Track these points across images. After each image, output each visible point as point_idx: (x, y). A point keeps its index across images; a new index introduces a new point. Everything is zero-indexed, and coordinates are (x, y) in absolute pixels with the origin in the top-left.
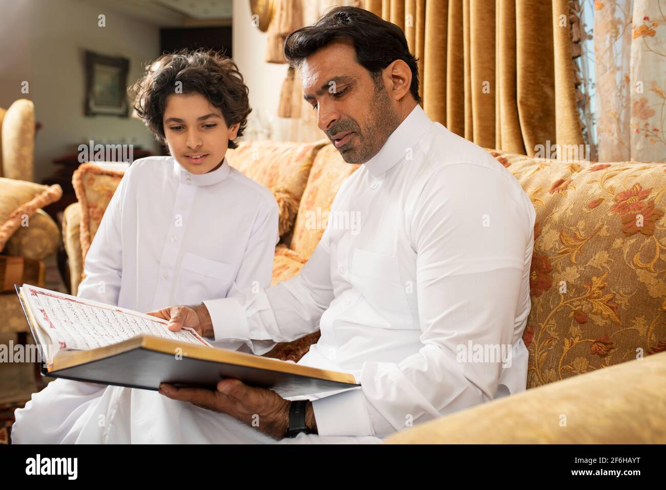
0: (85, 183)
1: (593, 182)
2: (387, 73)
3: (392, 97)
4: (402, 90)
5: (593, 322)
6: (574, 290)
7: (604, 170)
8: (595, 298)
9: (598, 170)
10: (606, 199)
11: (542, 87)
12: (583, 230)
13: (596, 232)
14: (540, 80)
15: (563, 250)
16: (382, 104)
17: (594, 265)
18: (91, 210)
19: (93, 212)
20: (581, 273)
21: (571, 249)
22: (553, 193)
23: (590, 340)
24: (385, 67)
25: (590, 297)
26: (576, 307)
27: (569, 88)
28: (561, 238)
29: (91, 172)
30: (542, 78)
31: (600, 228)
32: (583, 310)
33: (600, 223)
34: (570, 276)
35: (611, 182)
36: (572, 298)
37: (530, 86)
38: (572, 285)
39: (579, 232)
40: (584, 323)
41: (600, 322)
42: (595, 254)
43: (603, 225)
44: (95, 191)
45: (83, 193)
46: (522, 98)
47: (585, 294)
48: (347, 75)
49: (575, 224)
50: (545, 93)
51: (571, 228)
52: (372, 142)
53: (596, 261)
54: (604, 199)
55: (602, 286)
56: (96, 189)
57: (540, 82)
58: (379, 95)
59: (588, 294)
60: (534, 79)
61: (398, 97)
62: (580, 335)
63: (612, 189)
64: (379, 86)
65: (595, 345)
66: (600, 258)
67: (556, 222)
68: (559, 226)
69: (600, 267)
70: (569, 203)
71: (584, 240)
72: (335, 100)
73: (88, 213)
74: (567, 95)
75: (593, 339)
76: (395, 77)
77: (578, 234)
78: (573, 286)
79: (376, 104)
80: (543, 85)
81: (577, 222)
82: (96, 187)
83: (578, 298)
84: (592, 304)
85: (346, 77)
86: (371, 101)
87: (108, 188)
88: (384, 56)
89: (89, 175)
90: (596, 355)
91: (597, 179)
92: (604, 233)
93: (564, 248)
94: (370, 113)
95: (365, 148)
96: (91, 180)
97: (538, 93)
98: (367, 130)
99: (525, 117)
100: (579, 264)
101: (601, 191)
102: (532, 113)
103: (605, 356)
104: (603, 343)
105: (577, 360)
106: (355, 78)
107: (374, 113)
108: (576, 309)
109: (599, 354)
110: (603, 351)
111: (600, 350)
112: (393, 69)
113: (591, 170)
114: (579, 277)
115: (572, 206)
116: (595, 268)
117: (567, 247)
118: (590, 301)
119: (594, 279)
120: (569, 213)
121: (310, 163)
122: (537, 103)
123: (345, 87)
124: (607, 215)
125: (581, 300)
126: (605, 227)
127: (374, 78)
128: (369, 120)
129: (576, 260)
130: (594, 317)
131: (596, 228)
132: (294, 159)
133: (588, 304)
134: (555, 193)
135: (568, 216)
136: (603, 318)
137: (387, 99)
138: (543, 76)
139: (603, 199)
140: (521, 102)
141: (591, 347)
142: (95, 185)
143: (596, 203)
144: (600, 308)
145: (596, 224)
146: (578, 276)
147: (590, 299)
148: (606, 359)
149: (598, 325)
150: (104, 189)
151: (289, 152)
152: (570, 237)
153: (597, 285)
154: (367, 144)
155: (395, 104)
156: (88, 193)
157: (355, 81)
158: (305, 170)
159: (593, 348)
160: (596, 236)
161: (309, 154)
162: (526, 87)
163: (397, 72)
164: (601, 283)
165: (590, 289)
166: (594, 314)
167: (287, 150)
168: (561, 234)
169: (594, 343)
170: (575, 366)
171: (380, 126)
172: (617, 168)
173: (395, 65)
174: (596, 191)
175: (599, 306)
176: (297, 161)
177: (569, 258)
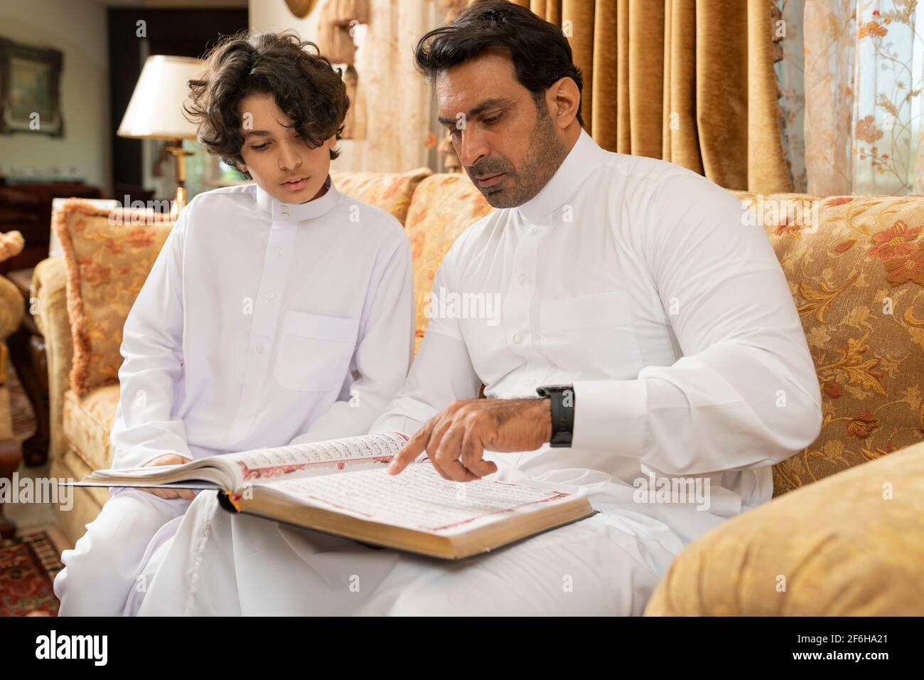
0: (72, 228)
1: (837, 219)
2: (551, 93)
3: (557, 124)
4: (568, 116)
5: (850, 395)
6: (824, 356)
7: (846, 205)
8: (853, 365)
9: (838, 204)
10: (859, 240)
11: (728, 100)
12: (830, 280)
13: (850, 282)
14: (725, 90)
15: (805, 307)
16: (545, 134)
17: (850, 324)
18: (83, 266)
19: (85, 269)
20: (832, 334)
21: (816, 305)
22: (780, 235)
23: (845, 418)
24: (550, 86)
25: (845, 364)
26: (826, 377)
27: (770, 101)
28: (800, 292)
29: (81, 212)
30: (728, 88)
31: (855, 278)
32: (837, 381)
33: (854, 272)
34: (817, 338)
35: (861, 220)
36: (822, 366)
37: (714, 98)
38: (821, 349)
39: (826, 284)
40: (838, 396)
41: (859, 395)
42: (851, 310)
43: (859, 273)
44: (87, 240)
45: (69, 243)
46: (704, 114)
47: (839, 361)
48: (504, 97)
49: (819, 273)
50: (731, 108)
51: (813, 278)
52: (531, 182)
53: (853, 319)
54: (856, 241)
55: (862, 349)
56: (89, 236)
57: (726, 93)
58: (542, 122)
59: (843, 361)
60: (719, 89)
61: (564, 125)
62: (832, 412)
63: (864, 228)
64: (542, 111)
65: (853, 425)
66: (857, 315)
67: (791, 271)
68: (795, 277)
69: (858, 326)
70: (805, 247)
71: (833, 293)
72: (485, 128)
73: (79, 271)
74: (767, 111)
75: (849, 417)
76: (559, 99)
77: (824, 285)
78: (822, 351)
79: (538, 134)
80: (729, 97)
81: (822, 270)
82: (89, 233)
83: (829, 366)
84: (848, 372)
85: (503, 99)
86: (531, 133)
87: (106, 236)
88: (549, 73)
89: (78, 217)
90: (854, 437)
91: (841, 216)
92: (861, 282)
93: (806, 304)
94: (529, 148)
95: (521, 190)
96: (81, 224)
97: (723, 108)
98: (525, 168)
99: (707, 139)
100: (828, 324)
101: (849, 231)
102: (715, 134)
103: (866, 437)
104: (863, 421)
105: (830, 443)
106: (514, 101)
107: (534, 147)
108: (828, 380)
109: (857, 435)
110: (863, 430)
111: (859, 430)
112: (559, 89)
113: (828, 204)
114: (830, 340)
115: (811, 251)
116: (852, 328)
117: (810, 302)
118: (847, 368)
119: (851, 341)
120: (808, 259)
121: (406, 200)
122: (722, 121)
123: (500, 112)
124: (863, 261)
125: (834, 369)
126: (863, 275)
127: (536, 101)
128: (527, 156)
129: (824, 319)
130: (851, 389)
131: (850, 276)
132: (380, 196)
133: (843, 373)
134: (783, 235)
135: (806, 263)
136: (863, 390)
137: (551, 128)
138: (729, 86)
139: (854, 242)
140: (702, 120)
141: (847, 427)
142: (86, 231)
143: (845, 246)
144: (860, 377)
145: (849, 272)
146: (829, 338)
147: (846, 366)
148: (866, 441)
149: (857, 398)
150: (101, 237)
151: (369, 185)
152: (813, 289)
153: (855, 349)
154: (524, 185)
155: (560, 133)
156: (76, 242)
157: (514, 104)
158: (399, 210)
159: (850, 428)
160: (851, 288)
161: (404, 187)
162: (709, 99)
163: (563, 93)
164: (861, 346)
165: (845, 354)
166: (852, 385)
167: (366, 183)
168: (800, 286)
169: (852, 421)
170: (826, 452)
171: (543, 160)
172: (863, 202)
173: (561, 85)
174: (842, 230)
175: (858, 375)
176: (386, 197)
177: (815, 316)
